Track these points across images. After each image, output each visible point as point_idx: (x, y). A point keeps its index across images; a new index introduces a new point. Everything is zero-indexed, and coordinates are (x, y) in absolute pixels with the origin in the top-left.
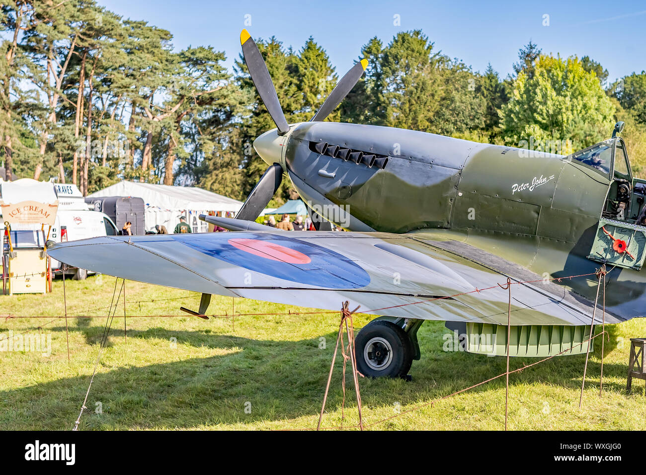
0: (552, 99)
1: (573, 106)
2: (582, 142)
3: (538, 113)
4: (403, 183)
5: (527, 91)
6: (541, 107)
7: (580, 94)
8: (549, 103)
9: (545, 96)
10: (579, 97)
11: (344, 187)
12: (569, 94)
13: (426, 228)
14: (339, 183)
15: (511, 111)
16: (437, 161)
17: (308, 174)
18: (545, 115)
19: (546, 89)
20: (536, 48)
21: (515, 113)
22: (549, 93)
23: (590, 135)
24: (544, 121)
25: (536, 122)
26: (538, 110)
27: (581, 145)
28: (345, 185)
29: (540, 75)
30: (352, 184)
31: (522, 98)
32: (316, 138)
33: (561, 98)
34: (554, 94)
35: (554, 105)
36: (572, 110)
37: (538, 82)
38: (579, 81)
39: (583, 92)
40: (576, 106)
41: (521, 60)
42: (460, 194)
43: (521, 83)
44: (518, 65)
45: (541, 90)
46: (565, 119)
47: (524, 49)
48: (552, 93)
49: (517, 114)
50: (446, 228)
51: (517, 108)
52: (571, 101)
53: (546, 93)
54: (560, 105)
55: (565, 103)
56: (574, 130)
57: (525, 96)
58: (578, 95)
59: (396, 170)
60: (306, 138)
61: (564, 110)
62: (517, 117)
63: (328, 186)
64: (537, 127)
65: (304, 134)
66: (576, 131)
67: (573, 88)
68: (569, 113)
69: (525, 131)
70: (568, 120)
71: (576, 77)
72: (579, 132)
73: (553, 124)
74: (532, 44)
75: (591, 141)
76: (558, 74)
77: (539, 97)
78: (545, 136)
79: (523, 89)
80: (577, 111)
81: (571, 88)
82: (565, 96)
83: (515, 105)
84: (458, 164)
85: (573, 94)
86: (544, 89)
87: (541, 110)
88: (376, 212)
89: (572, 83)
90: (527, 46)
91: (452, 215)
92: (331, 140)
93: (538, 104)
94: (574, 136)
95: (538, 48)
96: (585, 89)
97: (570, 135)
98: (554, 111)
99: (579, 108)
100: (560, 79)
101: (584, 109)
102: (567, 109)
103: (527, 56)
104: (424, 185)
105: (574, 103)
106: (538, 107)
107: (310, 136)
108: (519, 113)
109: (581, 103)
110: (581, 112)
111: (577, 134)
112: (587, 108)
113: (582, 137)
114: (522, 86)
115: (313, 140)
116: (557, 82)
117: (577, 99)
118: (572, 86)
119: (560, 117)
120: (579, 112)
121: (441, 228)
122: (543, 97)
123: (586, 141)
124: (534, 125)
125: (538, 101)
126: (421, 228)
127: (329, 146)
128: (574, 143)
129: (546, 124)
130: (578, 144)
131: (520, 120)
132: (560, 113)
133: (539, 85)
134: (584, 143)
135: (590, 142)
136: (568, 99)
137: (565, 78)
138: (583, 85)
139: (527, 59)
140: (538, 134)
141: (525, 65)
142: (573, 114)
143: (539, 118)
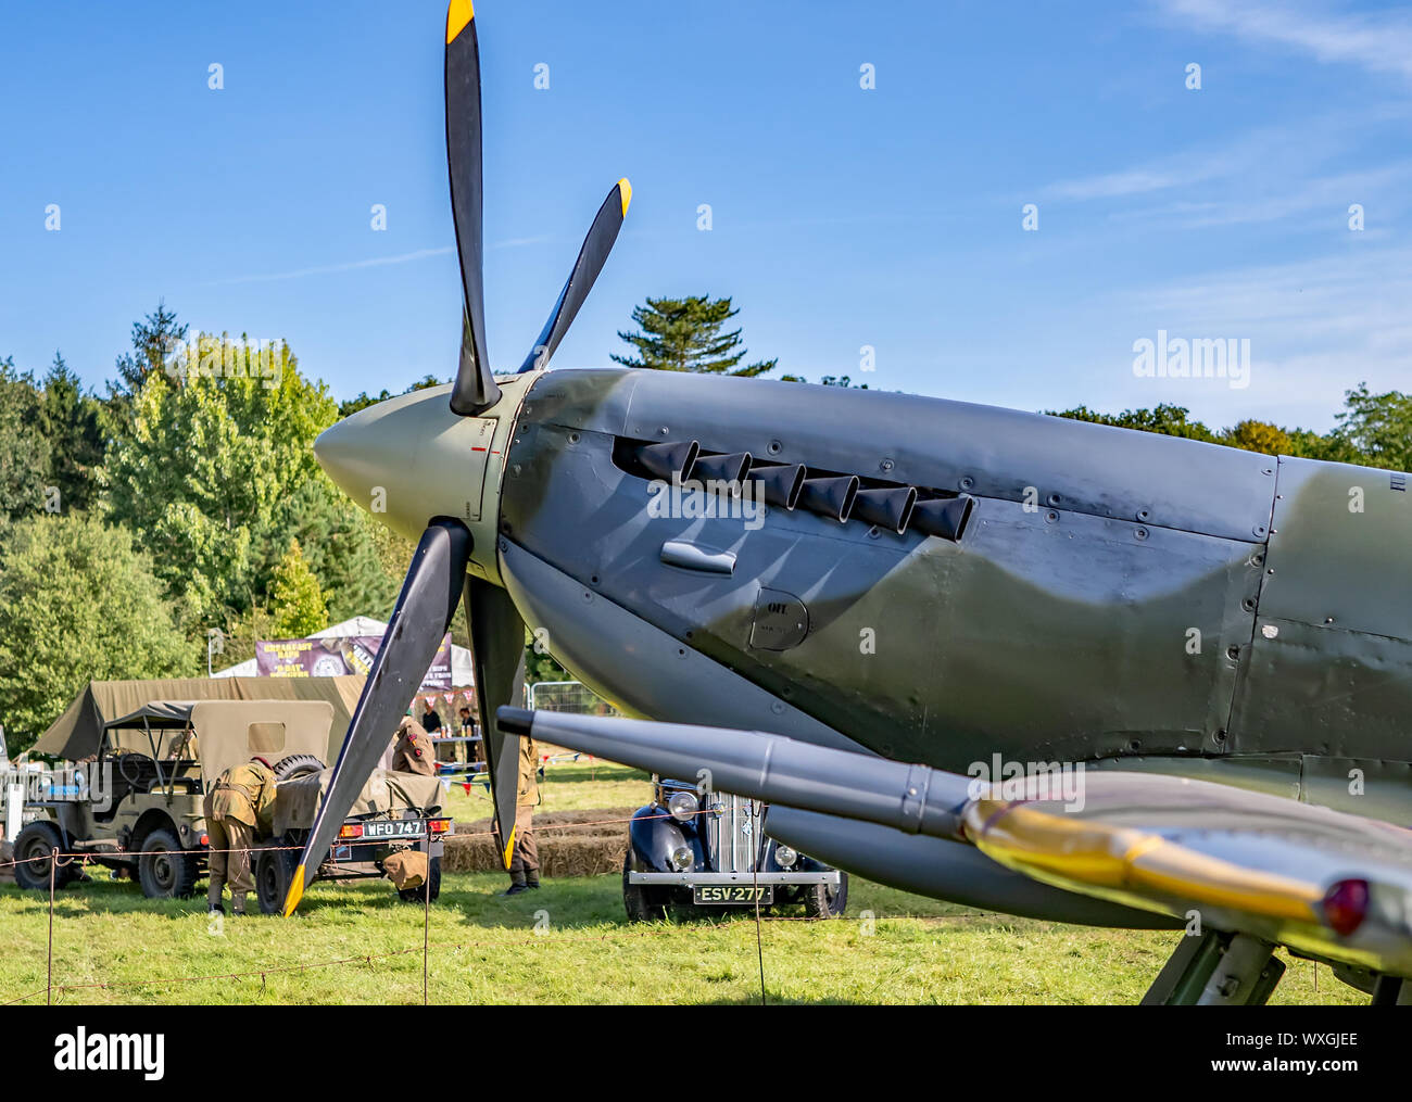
0: (230, 442)
1: (280, 461)
2: (324, 546)
3: (196, 475)
4: (1031, 593)
5: (166, 422)
6: (202, 460)
7: (296, 432)
8: (224, 452)
9: (211, 433)
10: (295, 441)
11: (776, 608)
12: (268, 431)
13: (1126, 755)
14: (750, 594)
15: (127, 470)
16: (1161, 512)
17: (610, 557)
18: (211, 479)
19: (216, 418)
20: (174, 321)
21: (137, 475)
22: (222, 427)
23: (344, 530)
24: (210, 496)
25: (192, 497)
26: (197, 467)
27: (323, 552)
28: (777, 599)
29: (199, 385)
30: (809, 596)
31: (155, 437)
32: (644, 423)
33: (250, 441)
34: (235, 429)
35: (234, 456)
36: (278, 472)
37: (194, 401)
38: (293, 402)
39: (302, 428)
40: (287, 462)
41: (138, 350)
42: (1270, 631)
43: (153, 403)
44: (130, 361)
45: (204, 421)
46: (262, 492)
47: (144, 322)
48: (228, 426)
49: (143, 477)
50: (1209, 756)
51: (144, 461)
52: (273, 449)
53: (216, 429)
54: (250, 457)
55: (260, 453)
56: (304, 517)
57: (162, 434)
58: (293, 435)
59: (997, 542)
60: (601, 426)
61: (258, 469)
62: (144, 484)
63: (703, 602)
64: (194, 511)
65: (588, 410)
66: (310, 519)
67: (281, 418)
68: (272, 476)
69: (165, 518)
70: (268, 493)
71: (287, 391)
72: (316, 521)
73: (231, 502)
74: (165, 311)
75: (347, 545)
76: (243, 384)
77: (198, 437)
78: (214, 533)
79: (157, 418)
80: (290, 472)
81: (275, 417)
82: (261, 437)
83: (137, 457)
84: (1248, 523)
85: (277, 433)
86: (210, 418)
87: (204, 468)
88: (913, 701)
89: (277, 405)
90: (152, 316)
91: (1235, 708)
92: (711, 431)
93: (194, 453)
94: (305, 532)
95: (180, 322)
96: (309, 422)
97: (297, 529)
98: (235, 471)
99: (294, 467)
100: (247, 396)
101: (306, 469)
102: (265, 466)
103: (153, 340)
104: (1118, 598)
105: (282, 453)
106: (195, 461)
107: (615, 414)
108: (146, 474)
109: (298, 453)
110: (297, 475)
111: (312, 526)
112: (313, 467)
113: (325, 535)
114: (155, 408)
115: (631, 432)
116: (241, 403)
117: (289, 445)
118: (278, 413)
119: (248, 485)
120: (293, 474)
121: (1192, 754)
122: (207, 438)
123: (334, 544)
124: (188, 506)
125: (196, 447)
126: (1107, 756)
127: (704, 453)
128: (307, 547)
129: (213, 502)
130: (314, 550)
131: (148, 491)
132: (247, 474)
133: (198, 409)
134: (329, 549)
135: (344, 548)
136: (267, 443)
137: (260, 391)
138: (302, 412)
139: (151, 346)
140: (198, 526)
141: (146, 362)
142: (279, 480)
143: (199, 488)
